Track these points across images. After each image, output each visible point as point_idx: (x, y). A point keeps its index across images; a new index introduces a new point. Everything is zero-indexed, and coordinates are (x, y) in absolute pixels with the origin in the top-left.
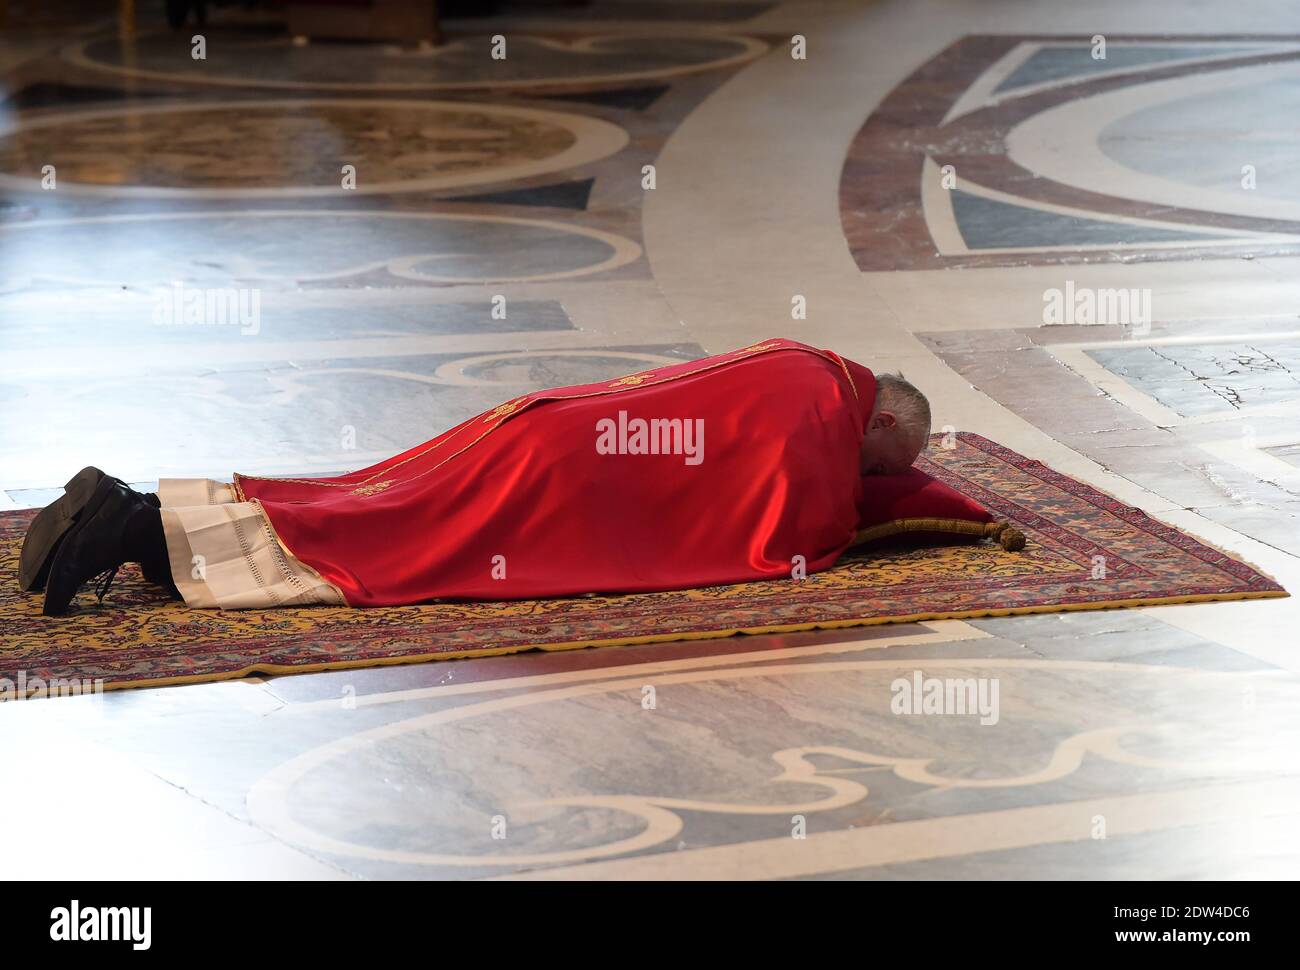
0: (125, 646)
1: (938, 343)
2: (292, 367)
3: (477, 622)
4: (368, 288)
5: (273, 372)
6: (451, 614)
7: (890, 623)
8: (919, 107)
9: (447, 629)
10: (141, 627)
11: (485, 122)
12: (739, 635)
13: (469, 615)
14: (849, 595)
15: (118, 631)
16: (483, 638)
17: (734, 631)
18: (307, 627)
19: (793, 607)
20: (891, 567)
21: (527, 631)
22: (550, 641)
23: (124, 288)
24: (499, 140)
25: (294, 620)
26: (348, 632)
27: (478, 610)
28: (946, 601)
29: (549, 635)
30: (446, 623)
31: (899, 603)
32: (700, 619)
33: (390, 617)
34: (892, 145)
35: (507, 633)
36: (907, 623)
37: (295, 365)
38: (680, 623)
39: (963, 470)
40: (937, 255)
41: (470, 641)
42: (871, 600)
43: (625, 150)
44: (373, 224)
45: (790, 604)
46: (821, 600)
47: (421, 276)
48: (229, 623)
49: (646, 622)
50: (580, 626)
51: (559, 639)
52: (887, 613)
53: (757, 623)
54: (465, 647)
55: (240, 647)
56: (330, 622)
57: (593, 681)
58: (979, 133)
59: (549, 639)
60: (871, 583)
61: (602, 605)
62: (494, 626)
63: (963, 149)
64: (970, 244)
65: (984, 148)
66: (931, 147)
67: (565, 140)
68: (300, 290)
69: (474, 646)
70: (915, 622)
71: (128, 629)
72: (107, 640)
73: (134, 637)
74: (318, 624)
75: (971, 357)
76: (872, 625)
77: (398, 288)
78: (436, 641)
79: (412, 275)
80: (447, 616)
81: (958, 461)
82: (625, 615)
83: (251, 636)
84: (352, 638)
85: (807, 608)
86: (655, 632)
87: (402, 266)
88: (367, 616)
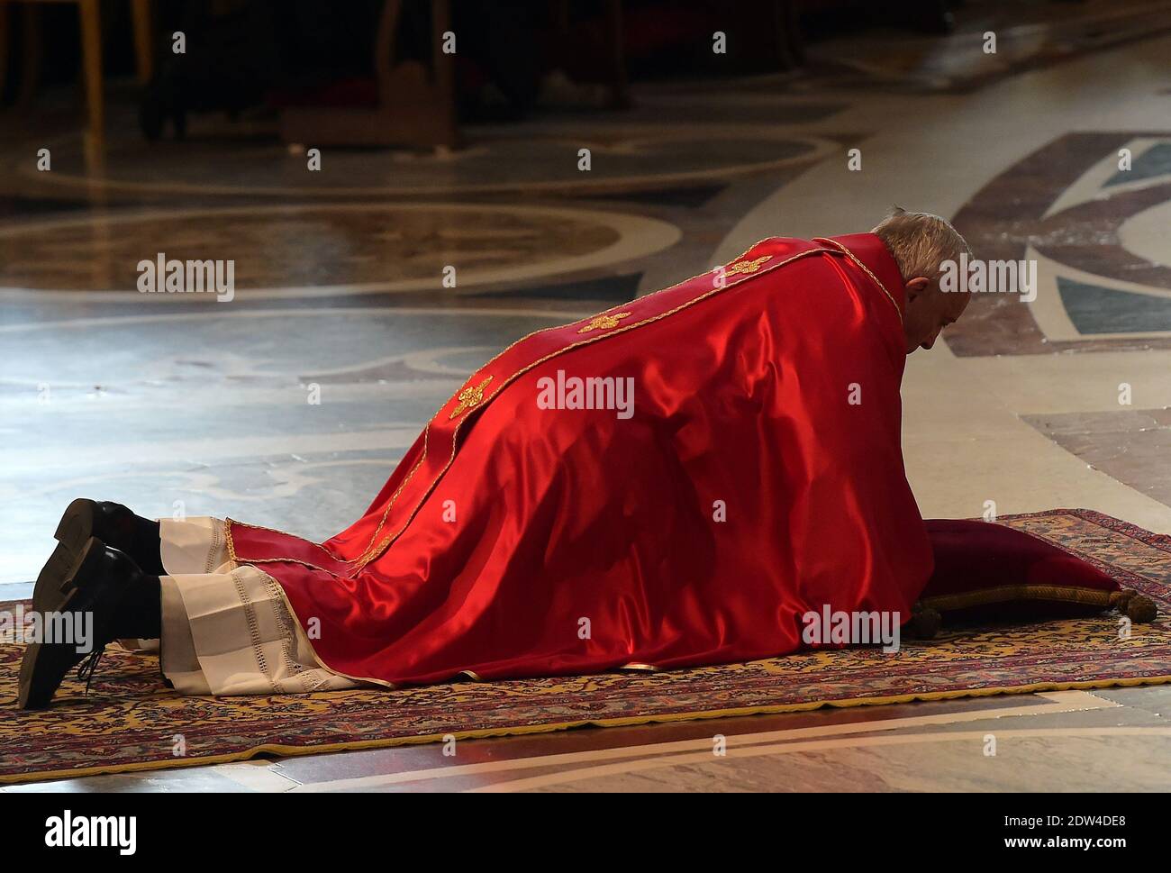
0: (109, 731)
1: (1047, 425)
2: (294, 460)
3: (519, 700)
4: (382, 382)
5: (273, 465)
6: (489, 693)
7: (1002, 694)
8: (1017, 201)
9: (484, 707)
10: (128, 712)
11: (514, 222)
12: (826, 708)
13: (510, 693)
14: (954, 667)
15: (101, 717)
16: (527, 715)
17: (820, 703)
18: (321, 708)
19: (888, 680)
20: (1002, 639)
21: (578, 708)
22: (606, 716)
23: (98, 388)
24: (532, 238)
25: (305, 702)
26: (369, 712)
27: (521, 688)
28: (1066, 672)
29: (603, 711)
30: (483, 701)
31: (1012, 673)
32: (780, 693)
33: (418, 697)
34: (988, 237)
35: (555, 710)
36: (1022, 694)
37: (299, 458)
38: (756, 696)
39: (1082, 545)
40: (1044, 341)
41: (513, 718)
42: (979, 672)
43: (679, 245)
44: (387, 321)
45: (885, 677)
46: (920, 672)
47: (445, 369)
48: (229, 707)
49: (717, 697)
50: (641, 702)
51: (616, 715)
52: (999, 684)
53: (847, 696)
54: (507, 724)
55: (243, 730)
56: (347, 703)
57: (658, 755)
58: (1087, 225)
59: (605, 714)
60: (979, 656)
61: (665, 681)
62: (539, 703)
63: (1071, 240)
64: (1081, 330)
65: (1094, 239)
66: (1032, 238)
67: (609, 238)
68: (302, 386)
69: (517, 723)
70: (1031, 693)
71: (112, 715)
72: (87, 727)
73: (120, 723)
74: (334, 706)
75: (1088, 438)
76: (982, 697)
77: (416, 381)
78: (472, 719)
79: (434, 368)
80: (485, 695)
81: (1076, 537)
82: (693, 690)
83: (256, 718)
84: (374, 718)
85: (904, 681)
86: (728, 706)
87: (421, 360)
88: (391, 697)
